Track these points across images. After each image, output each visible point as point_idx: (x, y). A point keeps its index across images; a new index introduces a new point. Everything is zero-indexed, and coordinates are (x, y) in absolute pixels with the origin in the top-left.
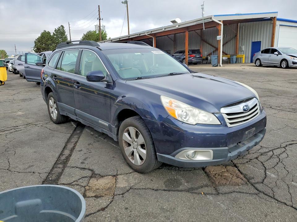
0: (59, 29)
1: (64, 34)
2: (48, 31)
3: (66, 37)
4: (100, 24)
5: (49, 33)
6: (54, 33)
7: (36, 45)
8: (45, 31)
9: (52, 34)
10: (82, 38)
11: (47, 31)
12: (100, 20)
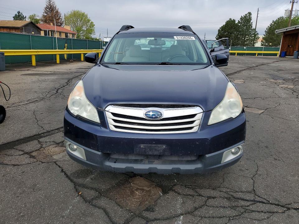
0: (245, 17)
1: (250, 22)
2: (234, 19)
3: (251, 25)
4: (292, 9)
5: (234, 21)
6: (240, 20)
7: (219, 33)
8: (230, 19)
9: (236, 22)
10: (270, 25)
11: (232, 19)
12: (293, 3)
